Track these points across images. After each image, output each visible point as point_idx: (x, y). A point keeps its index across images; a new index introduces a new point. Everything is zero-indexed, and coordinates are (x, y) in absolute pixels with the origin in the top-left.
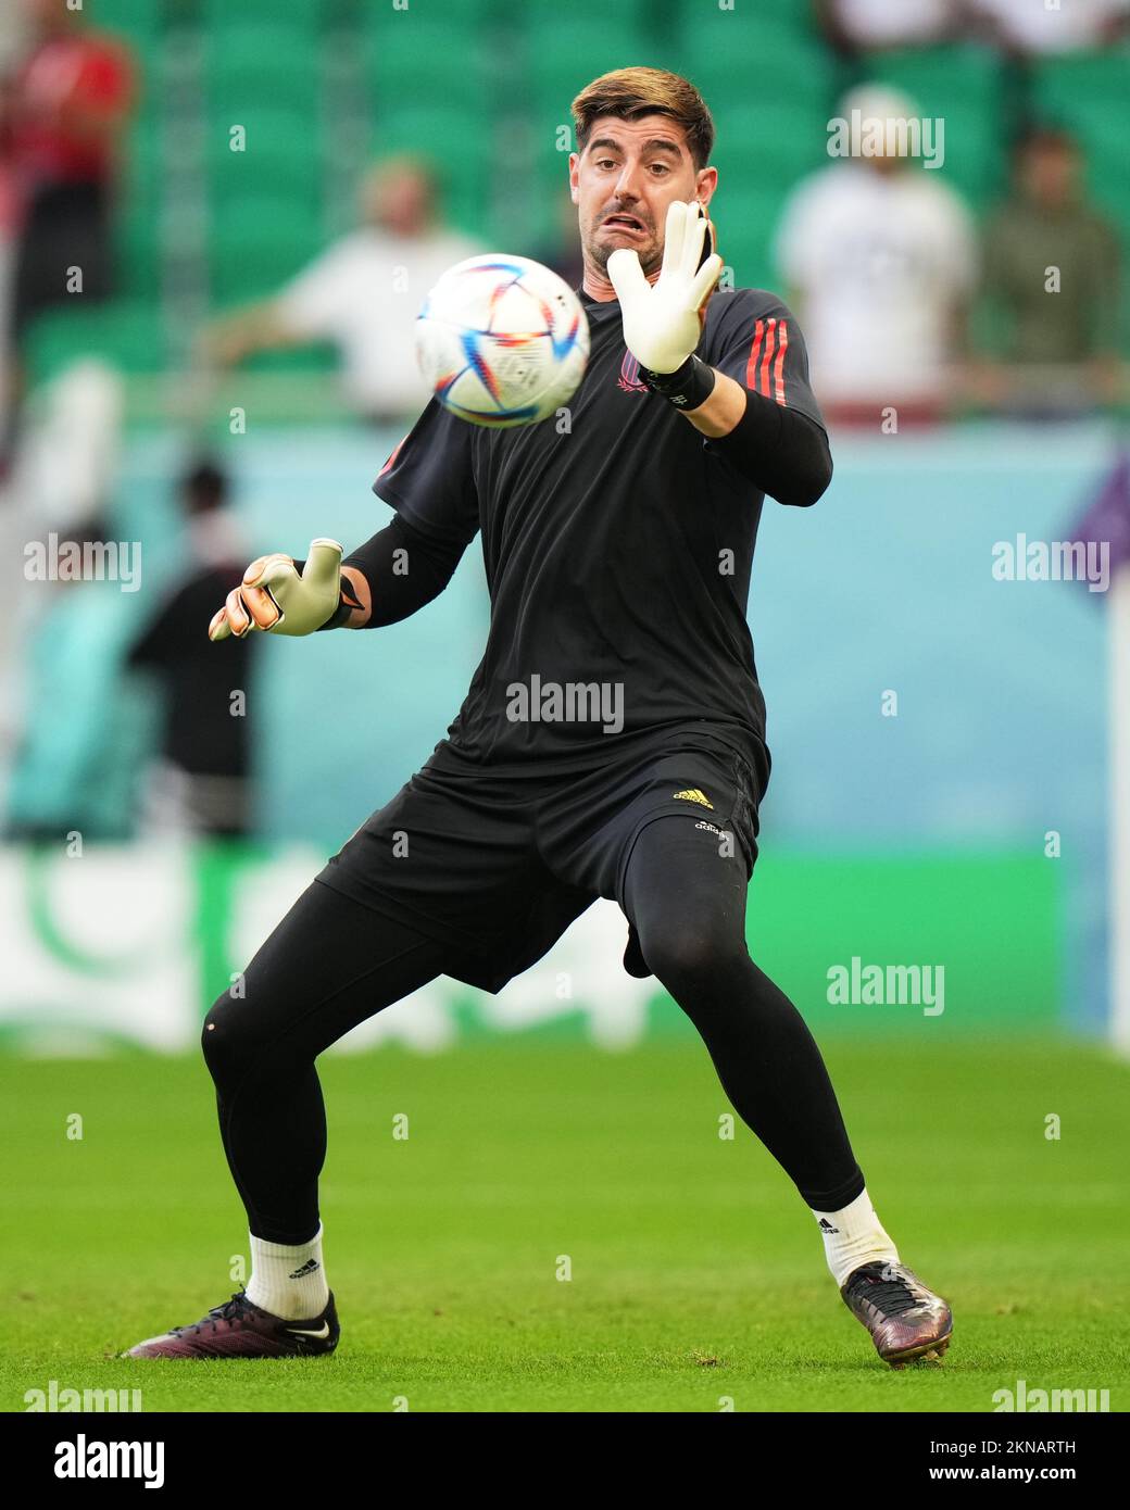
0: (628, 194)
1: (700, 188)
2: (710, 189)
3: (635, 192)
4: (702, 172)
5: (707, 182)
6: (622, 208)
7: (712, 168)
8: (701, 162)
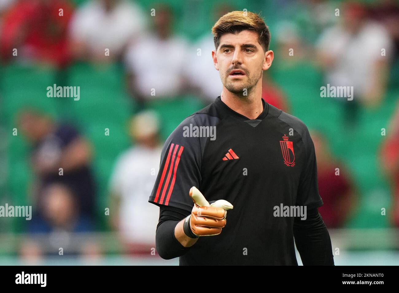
0: (238, 61)
1: (266, 59)
2: (271, 60)
3: (240, 60)
4: (267, 53)
5: (269, 57)
6: (236, 67)
7: (271, 51)
8: (266, 48)
